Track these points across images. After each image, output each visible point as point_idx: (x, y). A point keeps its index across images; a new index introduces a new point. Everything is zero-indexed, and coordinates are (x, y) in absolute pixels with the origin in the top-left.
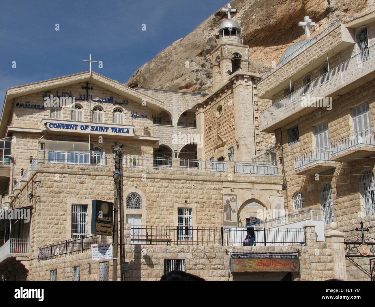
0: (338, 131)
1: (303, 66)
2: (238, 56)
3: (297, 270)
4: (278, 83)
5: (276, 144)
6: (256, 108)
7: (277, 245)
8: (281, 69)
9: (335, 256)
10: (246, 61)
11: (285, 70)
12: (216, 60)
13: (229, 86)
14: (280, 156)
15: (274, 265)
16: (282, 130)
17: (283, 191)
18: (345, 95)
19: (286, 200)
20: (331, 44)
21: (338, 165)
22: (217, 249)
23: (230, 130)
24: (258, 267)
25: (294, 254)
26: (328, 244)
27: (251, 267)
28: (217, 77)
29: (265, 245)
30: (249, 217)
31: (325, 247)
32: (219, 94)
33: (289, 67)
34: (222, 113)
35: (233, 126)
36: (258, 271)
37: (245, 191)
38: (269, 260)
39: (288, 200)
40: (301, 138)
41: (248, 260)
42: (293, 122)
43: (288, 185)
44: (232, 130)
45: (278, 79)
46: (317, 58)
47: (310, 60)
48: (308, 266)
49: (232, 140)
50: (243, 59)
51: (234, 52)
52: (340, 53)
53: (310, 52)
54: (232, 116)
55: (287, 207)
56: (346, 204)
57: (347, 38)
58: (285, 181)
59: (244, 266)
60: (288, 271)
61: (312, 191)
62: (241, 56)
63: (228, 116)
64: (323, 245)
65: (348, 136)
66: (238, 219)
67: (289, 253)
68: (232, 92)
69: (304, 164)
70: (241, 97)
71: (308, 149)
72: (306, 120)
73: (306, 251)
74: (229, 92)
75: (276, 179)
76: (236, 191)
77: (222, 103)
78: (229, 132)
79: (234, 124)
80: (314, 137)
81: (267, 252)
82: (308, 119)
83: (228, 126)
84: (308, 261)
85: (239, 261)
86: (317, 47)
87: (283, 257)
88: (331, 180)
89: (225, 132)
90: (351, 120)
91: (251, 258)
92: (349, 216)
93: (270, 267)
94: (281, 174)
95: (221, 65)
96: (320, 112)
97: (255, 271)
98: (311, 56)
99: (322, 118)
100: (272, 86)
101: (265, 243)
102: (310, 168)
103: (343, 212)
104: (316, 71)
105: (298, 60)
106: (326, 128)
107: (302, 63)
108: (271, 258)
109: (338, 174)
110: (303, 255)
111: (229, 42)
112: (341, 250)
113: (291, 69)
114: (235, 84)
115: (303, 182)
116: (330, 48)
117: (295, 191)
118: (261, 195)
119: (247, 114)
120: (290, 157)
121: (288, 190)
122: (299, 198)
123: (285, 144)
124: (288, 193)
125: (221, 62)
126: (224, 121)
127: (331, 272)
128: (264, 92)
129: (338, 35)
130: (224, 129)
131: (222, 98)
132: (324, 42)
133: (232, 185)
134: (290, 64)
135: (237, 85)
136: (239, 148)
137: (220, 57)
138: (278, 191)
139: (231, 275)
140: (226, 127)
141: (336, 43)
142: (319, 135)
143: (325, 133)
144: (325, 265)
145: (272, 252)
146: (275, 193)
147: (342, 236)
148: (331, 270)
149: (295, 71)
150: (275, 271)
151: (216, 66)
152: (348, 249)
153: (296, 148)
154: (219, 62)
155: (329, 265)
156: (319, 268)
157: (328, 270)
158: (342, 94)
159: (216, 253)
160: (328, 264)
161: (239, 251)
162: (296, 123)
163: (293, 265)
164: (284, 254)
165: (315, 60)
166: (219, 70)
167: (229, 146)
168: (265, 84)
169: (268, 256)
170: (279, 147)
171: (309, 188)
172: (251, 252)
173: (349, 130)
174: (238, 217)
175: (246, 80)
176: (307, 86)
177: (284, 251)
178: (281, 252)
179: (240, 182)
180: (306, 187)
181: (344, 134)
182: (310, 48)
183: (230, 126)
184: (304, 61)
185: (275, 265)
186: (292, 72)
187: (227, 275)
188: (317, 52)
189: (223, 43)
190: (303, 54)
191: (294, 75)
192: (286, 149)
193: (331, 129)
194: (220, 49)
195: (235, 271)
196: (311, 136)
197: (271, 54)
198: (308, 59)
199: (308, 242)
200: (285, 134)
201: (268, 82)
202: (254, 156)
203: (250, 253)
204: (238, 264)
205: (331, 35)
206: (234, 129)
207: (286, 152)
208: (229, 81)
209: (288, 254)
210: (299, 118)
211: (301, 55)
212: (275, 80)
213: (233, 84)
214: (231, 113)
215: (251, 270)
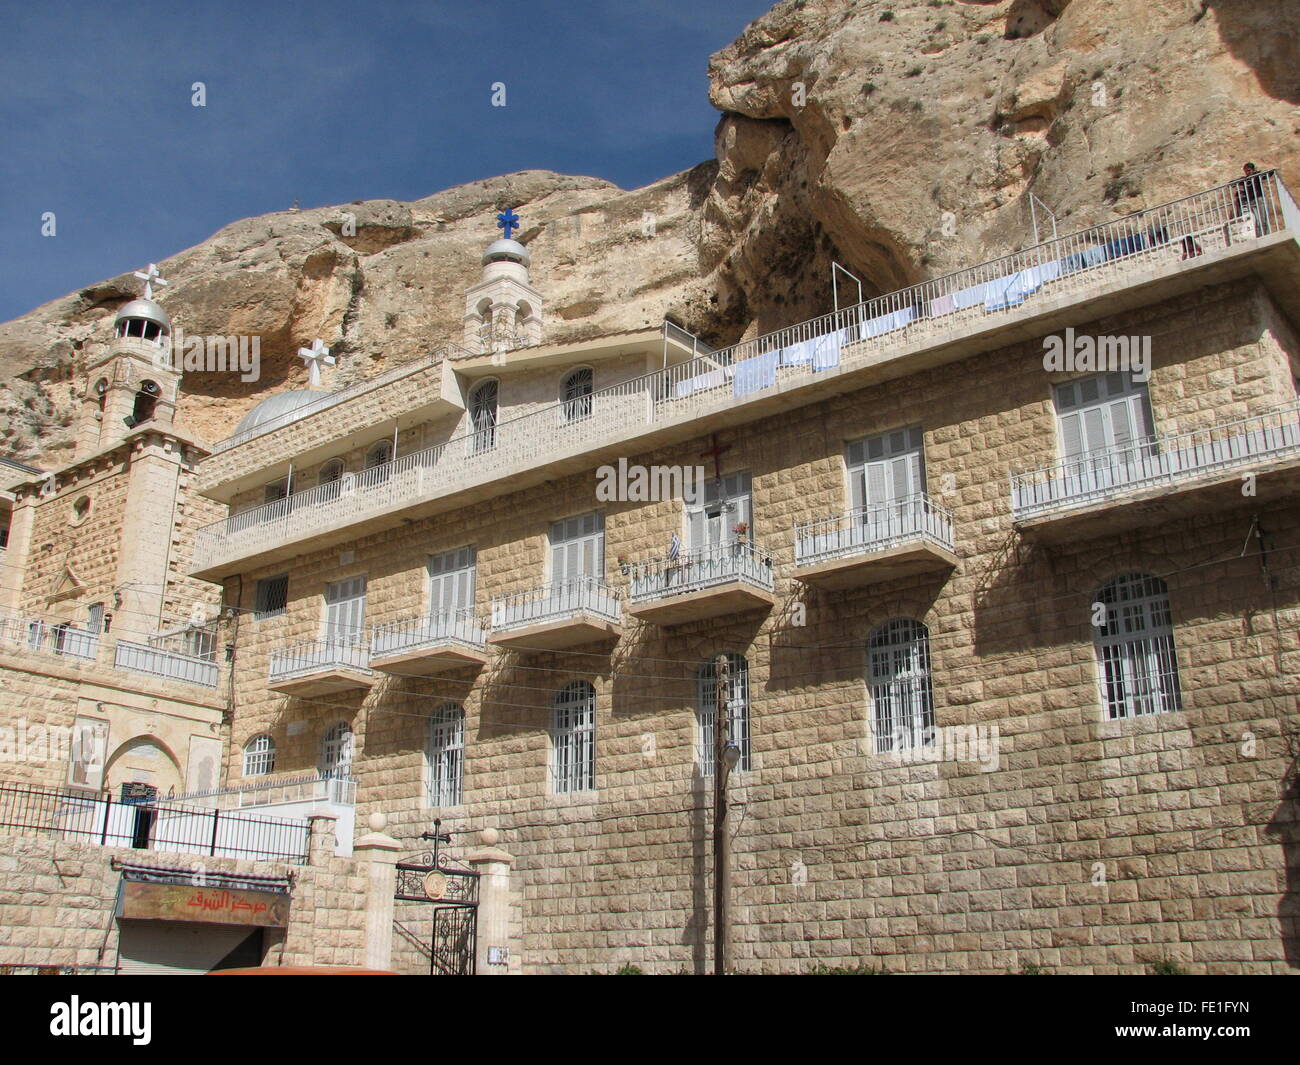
0: (390, 603)
1: (330, 436)
2: (153, 390)
3: (281, 924)
4: (257, 467)
5: (224, 611)
6: (179, 518)
7: (241, 856)
8: (270, 436)
9: (374, 895)
10: (170, 406)
11: (281, 440)
12: (97, 387)
13: (123, 455)
14: (228, 642)
15: (231, 906)
16: (244, 580)
17: (224, 728)
18: (421, 521)
19: (226, 750)
20: (411, 400)
21: (379, 681)
22: (89, 851)
23: (102, 562)
24: (190, 909)
25: (279, 883)
26: (360, 865)
27: (171, 907)
28: (90, 428)
29: (212, 854)
30: (130, 780)
31: (352, 871)
32: (89, 469)
33: (293, 433)
34: (87, 516)
35: (112, 551)
36: (187, 919)
37: (131, 714)
38: (220, 892)
39: (232, 751)
40: (291, 605)
41: (166, 888)
42: (276, 565)
43: (237, 715)
44: (107, 562)
45: (259, 456)
46: (370, 425)
47: (352, 427)
48: (307, 915)
49: (103, 587)
50: (163, 397)
51: (144, 378)
52: (425, 424)
53: (355, 409)
54: (115, 527)
55: (228, 767)
56: (384, 775)
57: (451, 393)
58: (231, 701)
59: (153, 904)
60: (262, 923)
61: (301, 737)
62: (159, 392)
63: (102, 525)
64: (349, 867)
65: (416, 617)
66: (103, 783)
67: (268, 879)
68: (127, 470)
69: (296, 667)
70: (149, 487)
71: (306, 634)
72: (312, 565)
73: (307, 877)
74: (119, 468)
75: (212, 695)
76: (110, 712)
77: (92, 493)
78: (99, 565)
79: (115, 548)
80: (324, 609)
81: (216, 871)
82: (317, 565)
83: (99, 550)
84: (309, 904)
85: (142, 889)
86: (376, 402)
87: (253, 887)
88: (354, 714)
89: (87, 564)
90: (426, 580)
91: (176, 884)
92: (388, 803)
93: (220, 911)
94: (224, 684)
95: (108, 402)
96: (352, 552)
97: (182, 918)
98: (357, 417)
99: (353, 566)
100: (241, 472)
101: (213, 847)
102: (311, 679)
103: (374, 794)
104: (358, 455)
105: (321, 423)
106: (359, 589)
107: (330, 431)
108: (223, 888)
109: (376, 703)
110: (299, 886)
111: (138, 352)
112: (388, 883)
113: (299, 440)
114: (139, 451)
115: (279, 711)
116: (408, 407)
117: (254, 731)
118: (169, 730)
119: (156, 529)
120: (254, 647)
121: (235, 726)
122: (262, 749)
123: (246, 615)
124: (236, 735)
125: (109, 394)
126: (90, 536)
127: (357, 932)
128: (215, 483)
129: (432, 382)
130: (85, 556)
131: (94, 480)
132: (394, 393)
133: (103, 694)
134: (298, 428)
135: (142, 455)
136: (122, 607)
137: (110, 380)
138: (212, 726)
139: (115, 925)
140: (92, 553)
141: (424, 400)
142: (338, 605)
143: (356, 604)
144: (347, 915)
145: (230, 873)
146: (204, 729)
147: (395, 850)
148: (358, 928)
149: (308, 446)
150: (232, 921)
151: (92, 400)
152: (401, 883)
153: (274, 627)
154: (104, 392)
155: (355, 917)
156: (332, 923)
157: (354, 928)
158: (415, 518)
159: (84, 862)
160: (355, 913)
161: (145, 864)
162: (285, 569)
163: (276, 911)
164: (257, 881)
165: (363, 429)
166: (98, 411)
167: (92, 599)
168: (223, 463)
169: (218, 883)
170: (230, 619)
171: (293, 729)
172: (178, 868)
173: (420, 603)
174: (105, 778)
175: (168, 447)
176: (325, 487)
177: (258, 874)
178: (251, 875)
179: (123, 690)
180: (286, 724)
181: (405, 611)
182: (357, 400)
183: (104, 552)
184: (334, 426)
185: (234, 907)
186: (300, 448)
187: (105, 924)
188: (372, 411)
189: (125, 351)
190: (335, 409)
191: (304, 454)
192: (247, 626)
193: (372, 595)
194: (113, 362)
195: (129, 915)
196: (319, 604)
197: (198, 413)
198: (346, 425)
199: (316, 857)
200: (250, 590)
201: (231, 459)
202: (155, 634)
203: (173, 871)
204: (137, 898)
205: (414, 380)
206: (114, 559)
207: (246, 633)
208: (123, 443)
209: (265, 882)
210: (294, 559)
211: (331, 411)
212: (251, 459)
213: (132, 452)
214: (113, 519)
215: (172, 917)
